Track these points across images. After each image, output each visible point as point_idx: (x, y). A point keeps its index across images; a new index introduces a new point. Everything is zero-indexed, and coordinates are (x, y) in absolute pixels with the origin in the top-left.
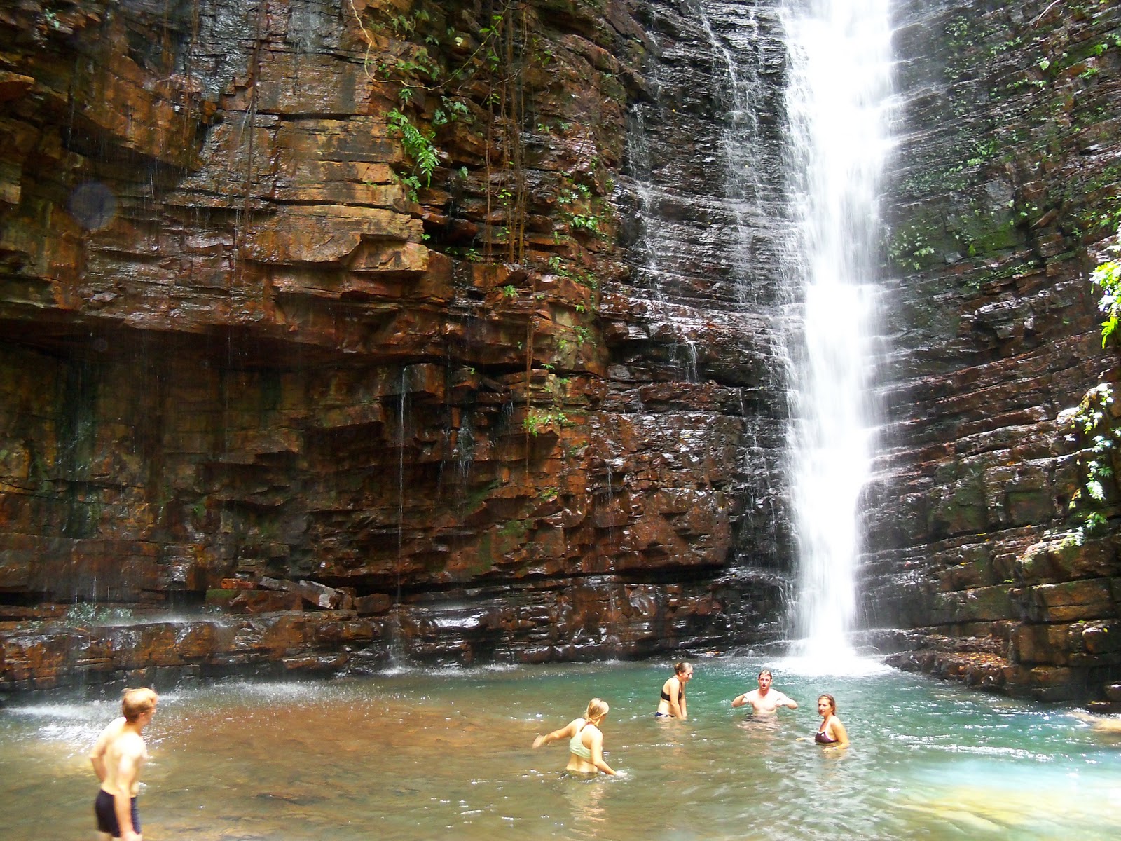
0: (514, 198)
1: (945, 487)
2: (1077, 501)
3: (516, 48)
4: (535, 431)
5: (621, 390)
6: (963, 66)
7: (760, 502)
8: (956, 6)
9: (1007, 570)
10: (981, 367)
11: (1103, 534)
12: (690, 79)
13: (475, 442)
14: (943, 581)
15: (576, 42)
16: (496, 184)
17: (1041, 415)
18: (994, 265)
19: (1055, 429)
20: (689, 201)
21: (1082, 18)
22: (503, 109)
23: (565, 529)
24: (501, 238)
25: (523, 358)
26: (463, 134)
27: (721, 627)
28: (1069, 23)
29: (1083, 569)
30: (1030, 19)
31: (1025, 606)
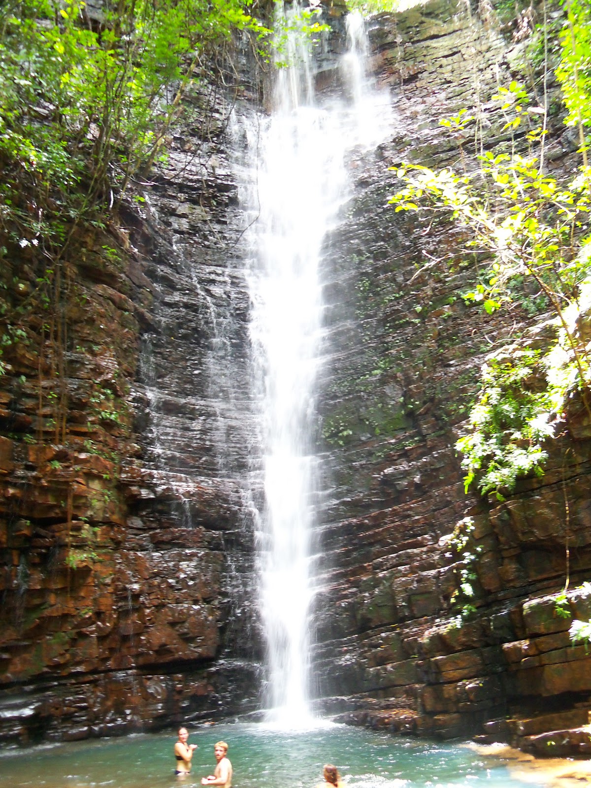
0: (59, 398)
1: (367, 594)
2: (456, 597)
3: (62, 293)
4: (75, 567)
5: (136, 535)
6: (366, 309)
7: (239, 611)
8: (361, 271)
9: (413, 648)
10: (386, 510)
11: (475, 619)
12: (184, 317)
13: (30, 575)
14: (370, 659)
15: (104, 289)
16: (46, 388)
17: (429, 540)
18: (393, 441)
19: (438, 550)
20: (183, 401)
21: (440, 281)
22: (52, 335)
23: (98, 637)
24: (49, 427)
25: (65, 513)
26: (23, 352)
27: (214, 704)
28: (432, 284)
29: (463, 644)
30: (408, 280)
31: (426, 672)
